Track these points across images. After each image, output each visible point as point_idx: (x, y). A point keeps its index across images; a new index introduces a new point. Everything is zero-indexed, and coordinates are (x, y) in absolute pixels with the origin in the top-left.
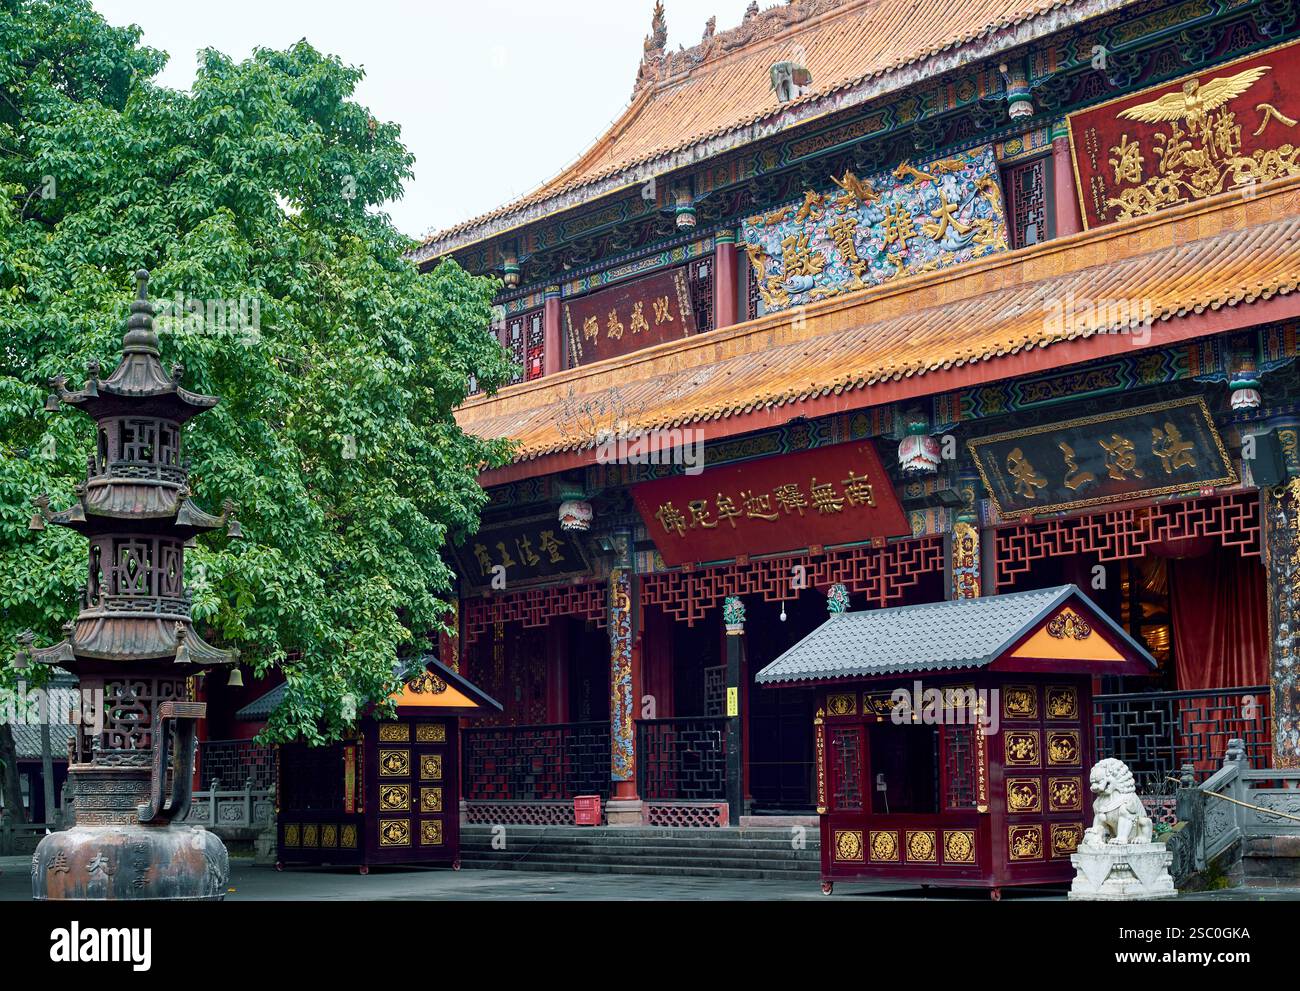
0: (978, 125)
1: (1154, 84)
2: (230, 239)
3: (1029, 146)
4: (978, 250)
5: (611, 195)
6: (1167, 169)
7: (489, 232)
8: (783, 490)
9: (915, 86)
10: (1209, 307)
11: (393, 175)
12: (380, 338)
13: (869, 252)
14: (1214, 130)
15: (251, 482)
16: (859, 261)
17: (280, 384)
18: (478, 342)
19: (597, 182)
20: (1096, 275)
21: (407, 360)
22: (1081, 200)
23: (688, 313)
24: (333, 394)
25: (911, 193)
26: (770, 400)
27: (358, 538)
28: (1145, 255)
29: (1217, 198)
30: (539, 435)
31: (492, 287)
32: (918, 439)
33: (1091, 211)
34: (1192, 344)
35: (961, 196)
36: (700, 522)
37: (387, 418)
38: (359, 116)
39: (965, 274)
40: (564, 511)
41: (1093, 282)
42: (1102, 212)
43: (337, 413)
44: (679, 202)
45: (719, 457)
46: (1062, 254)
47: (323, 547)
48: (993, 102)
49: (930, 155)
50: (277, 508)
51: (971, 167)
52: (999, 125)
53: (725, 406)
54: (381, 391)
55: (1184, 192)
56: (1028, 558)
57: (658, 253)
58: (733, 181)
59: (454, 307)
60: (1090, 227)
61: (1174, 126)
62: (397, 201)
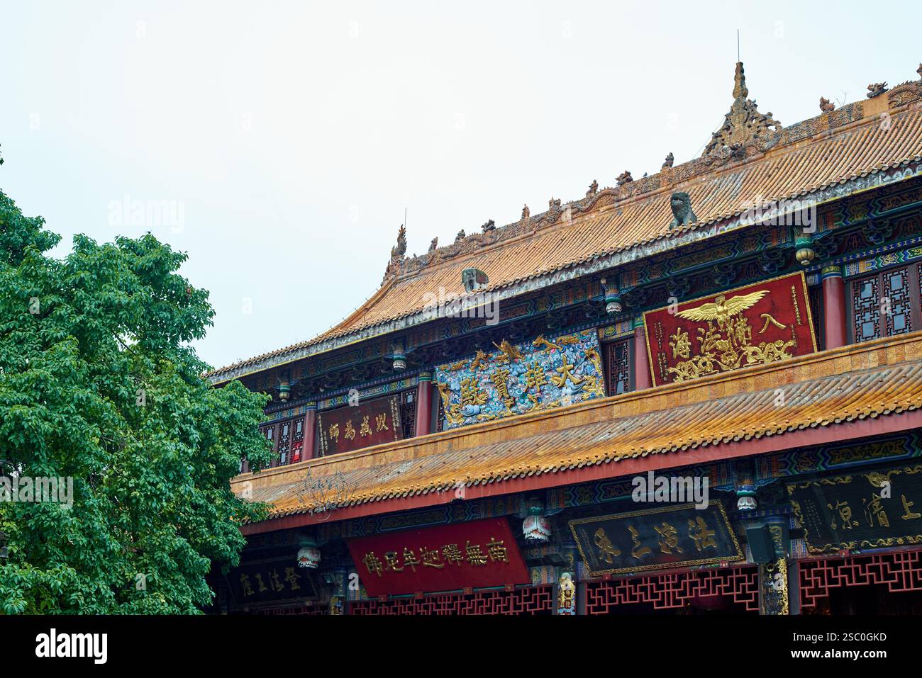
0: (587, 315)
1: (698, 297)
2: (72, 357)
3: (620, 331)
4: (586, 395)
5: (352, 345)
6: (705, 351)
7: (271, 364)
8: (447, 548)
9: (547, 288)
10: (721, 441)
11: (200, 323)
12: (177, 429)
13: (515, 392)
14: (735, 328)
15: (66, 521)
16: (509, 398)
17: (95, 455)
18: (250, 436)
19: (343, 336)
20: (660, 416)
21: (194, 445)
22: (652, 367)
23: (398, 425)
24: (138, 464)
25: (544, 356)
26: (440, 486)
27: (146, 565)
28: (691, 405)
29: (736, 371)
30: (292, 501)
31: (264, 400)
32: (537, 518)
33: (657, 375)
34: (712, 465)
35: (576, 360)
36: (392, 567)
37: (175, 483)
38: (181, 284)
39: (577, 410)
40: (301, 554)
41: (656, 421)
42: (665, 376)
43: (138, 478)
44: (396, 352)
45: (406, 523)
46: (639, 401)
47: (119, 570)
48: (598, 302)
49: (558, 332)
50: (85, 540)
51: (582, 342)
52: (601, 316)
53: (410, 488)
54: (172, 464)
55: (716, 366)
56: (607, 604)
57: (381, 384)
58: (431, 341)
59: (235, 411)
60: (657, 385)
61: (710, 324)
62: (201, 339)
